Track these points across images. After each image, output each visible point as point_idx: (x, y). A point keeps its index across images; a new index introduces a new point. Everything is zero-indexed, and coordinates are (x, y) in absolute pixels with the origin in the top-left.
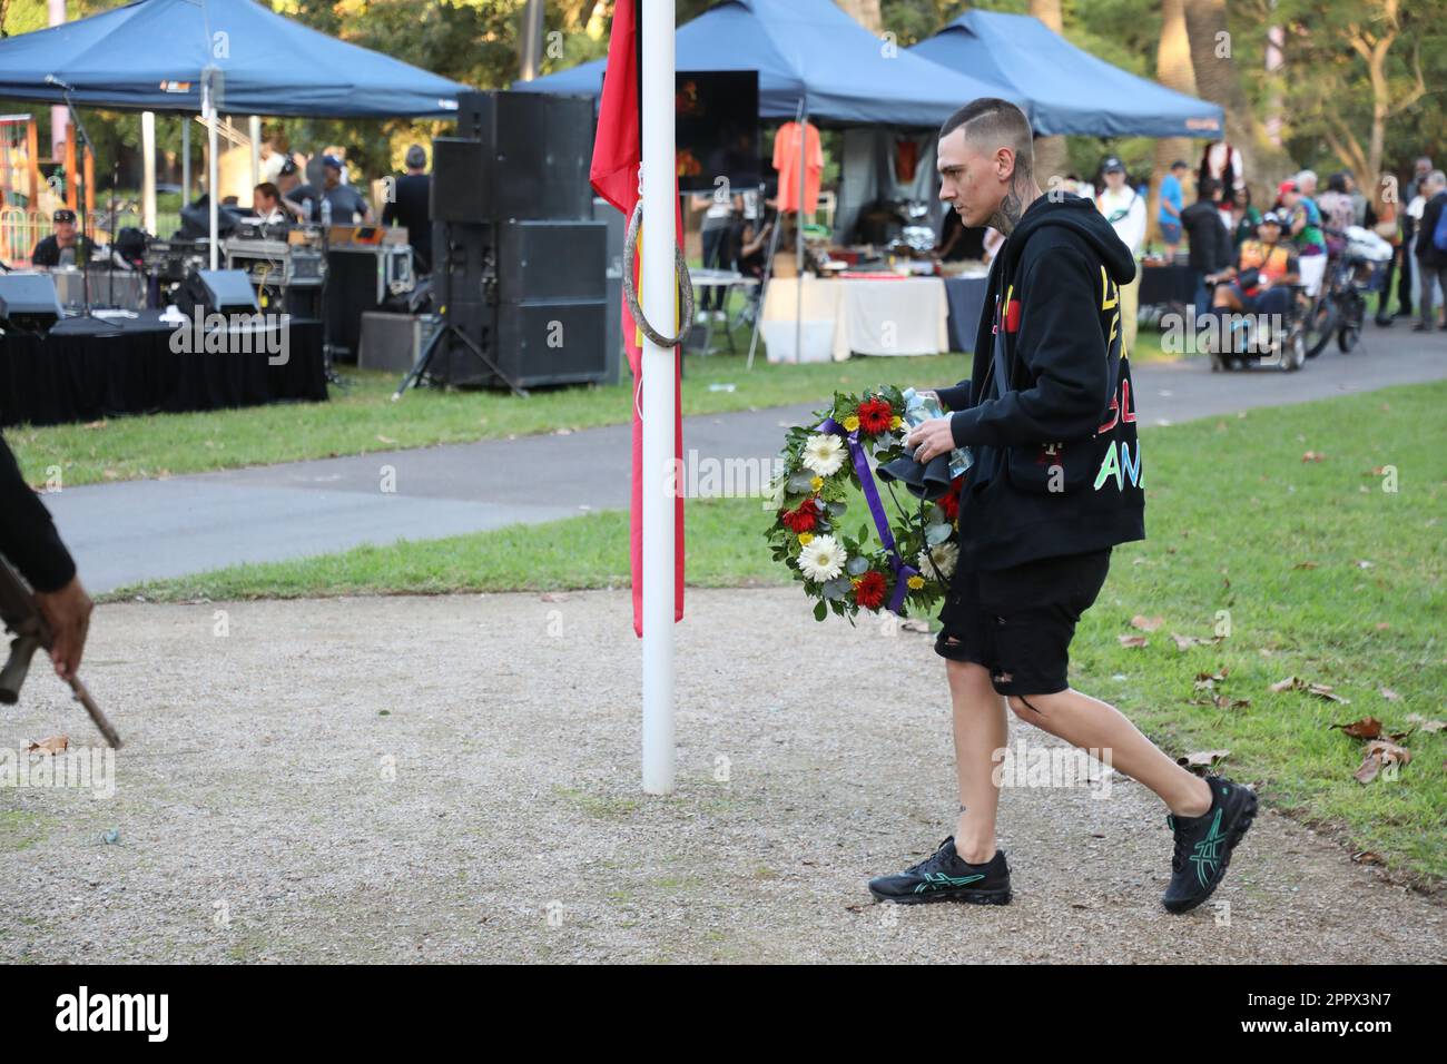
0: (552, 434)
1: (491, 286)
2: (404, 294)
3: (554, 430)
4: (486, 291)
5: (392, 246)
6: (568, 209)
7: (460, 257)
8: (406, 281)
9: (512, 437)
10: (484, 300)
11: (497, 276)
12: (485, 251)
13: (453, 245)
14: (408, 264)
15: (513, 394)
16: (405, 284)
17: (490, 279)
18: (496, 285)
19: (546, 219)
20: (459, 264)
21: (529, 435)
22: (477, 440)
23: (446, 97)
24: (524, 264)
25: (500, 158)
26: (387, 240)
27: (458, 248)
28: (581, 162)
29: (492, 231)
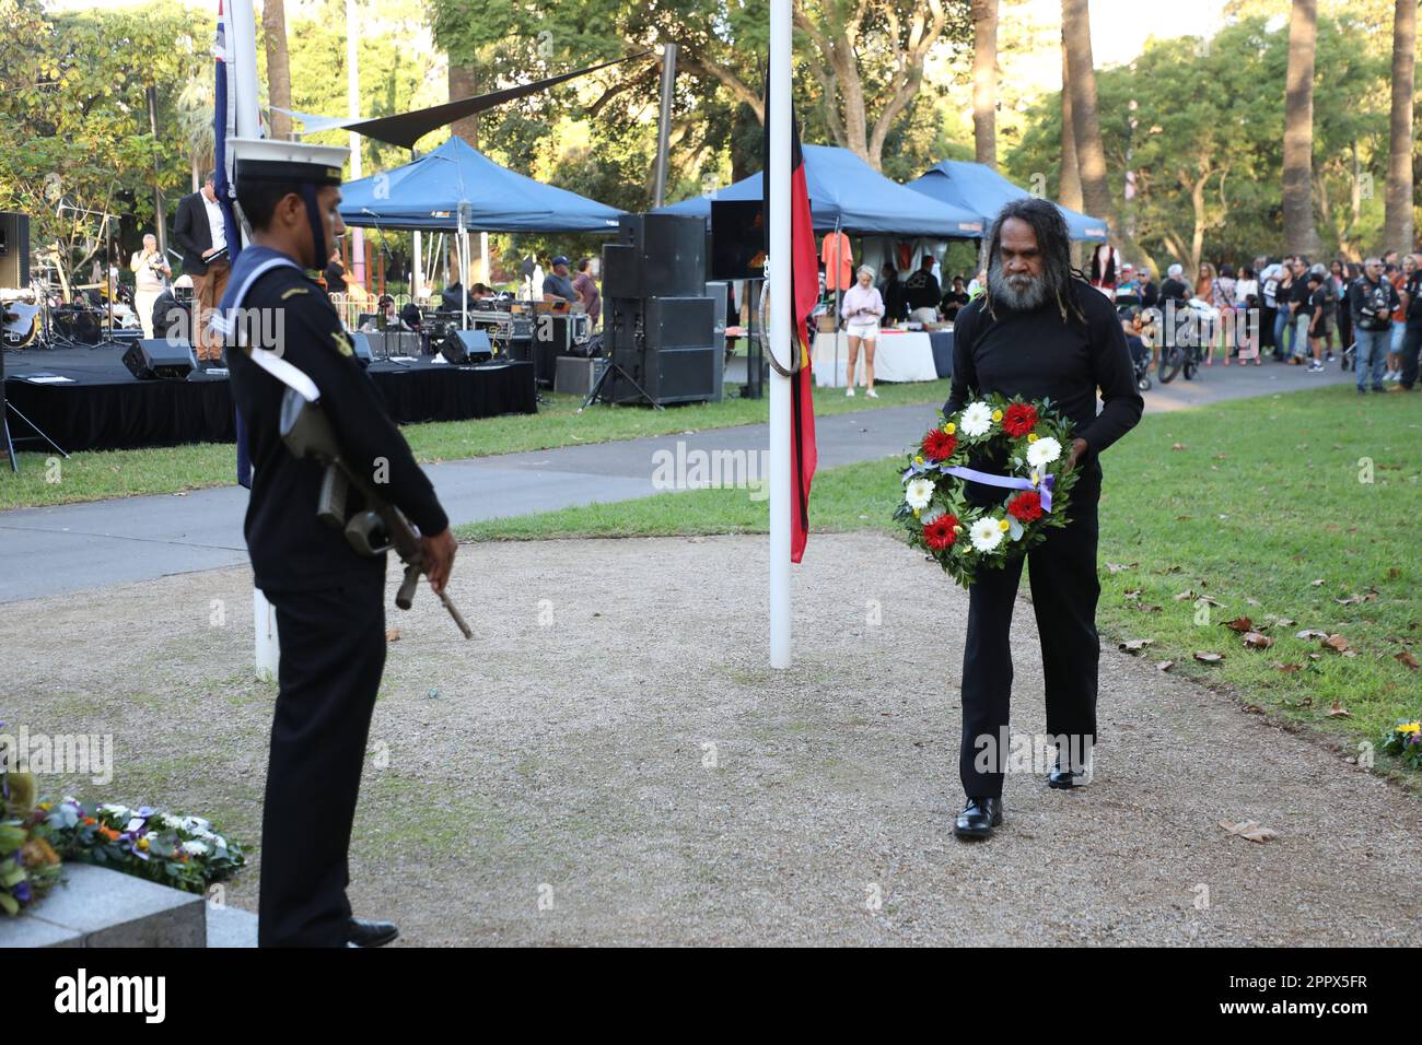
1: (640, 339)
2: (584, 344)
3: (682, 431)
4: (637, 342)
5: (575, 314)
6: (688, 289)
7: (620, 320)
9: (657, 436)
10: (636, 348)
11: (645, 333)
12: (637, 316)
13: (616, 313)
15: (655, 408)
16: (584, 338)
17: (640, 335)
18: (644, 338)
19: (675, 296)
20: (620, 325)
22: (633, 438)
23: (610, 218)
24: (661, 324)
25: (646, 257)
27: (620, 315)
28: (698, 259)
29: (641, 304)
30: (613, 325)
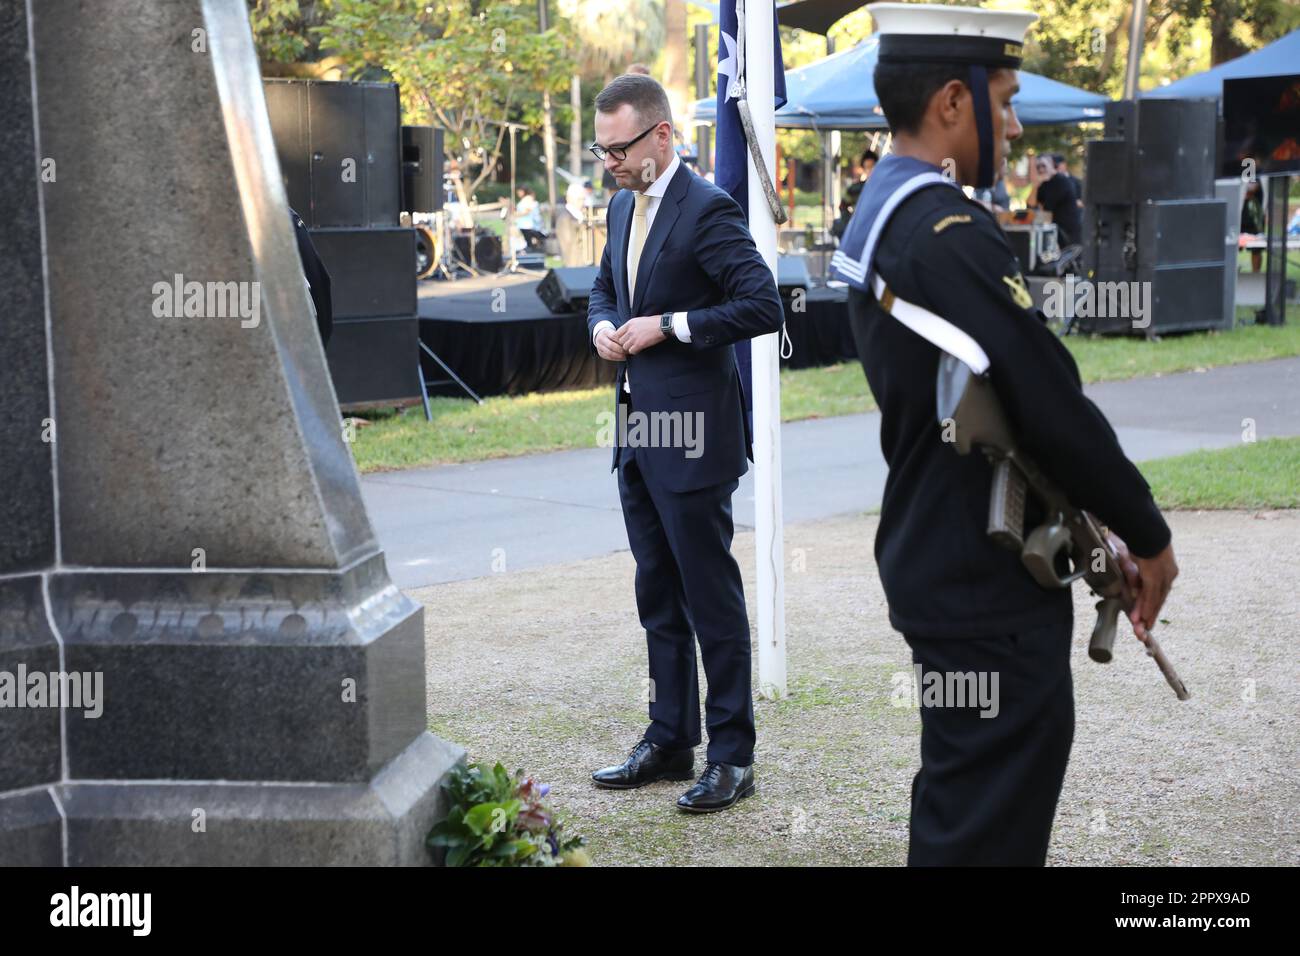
0: (1190, 372)
1: (1131, 254)
2: (1053, 262)
3: (1192, 369)
4: (1126, 258)
5: (1041, 225)
6: (1193, 190)
7: (1104, 231)
8: (1052, 251)
9: (1158, 375)
10: (1125, 265)
11: (1136, 246)
12: (1127, 226)
13: (1100, 223)
14: (1053, 239)
15: (1148, 339)
16: (1052, 254)
17: (1130, 249)
18: (1135, 254)
19: (1177, 198)
20: (1105, 238)
21: (1172, 373)
22: (1130, 377)
23: (1089, 106)
24: (1159, 235)
25: (1141, 152)
26: (1036, 221)
27: (1104, 225)
28: (1206, 152)
29: (1133, 212)
30: (1098, 235)
